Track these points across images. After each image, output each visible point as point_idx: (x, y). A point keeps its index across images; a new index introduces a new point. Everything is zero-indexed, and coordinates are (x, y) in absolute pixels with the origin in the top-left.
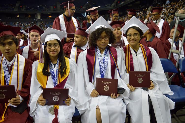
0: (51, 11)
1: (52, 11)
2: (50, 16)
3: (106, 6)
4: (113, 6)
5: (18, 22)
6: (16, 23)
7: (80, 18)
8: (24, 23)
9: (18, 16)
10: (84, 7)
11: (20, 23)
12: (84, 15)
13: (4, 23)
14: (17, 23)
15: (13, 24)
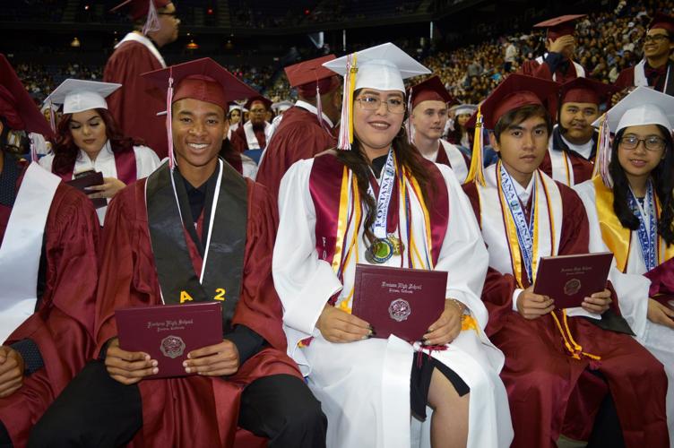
0: (197, 26)
1: (200, 26)
2: (193, 45)
3: (401, 8)
4: (425, 9)
5: (76, 66)
6: (70, 69)
7: (302, 51)
8: (98, 68)
9: (76, 43)
10: (319, 12)
11: (83, 68)
12: (318, 41)
13: (25, 69)
14: (74, 69)
15: (60, 73)
